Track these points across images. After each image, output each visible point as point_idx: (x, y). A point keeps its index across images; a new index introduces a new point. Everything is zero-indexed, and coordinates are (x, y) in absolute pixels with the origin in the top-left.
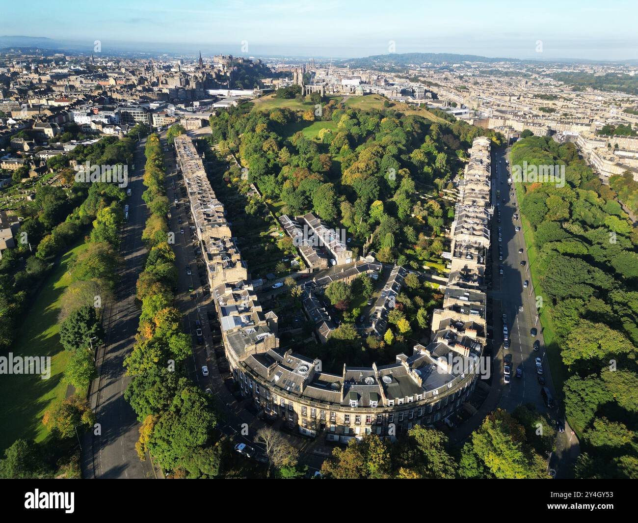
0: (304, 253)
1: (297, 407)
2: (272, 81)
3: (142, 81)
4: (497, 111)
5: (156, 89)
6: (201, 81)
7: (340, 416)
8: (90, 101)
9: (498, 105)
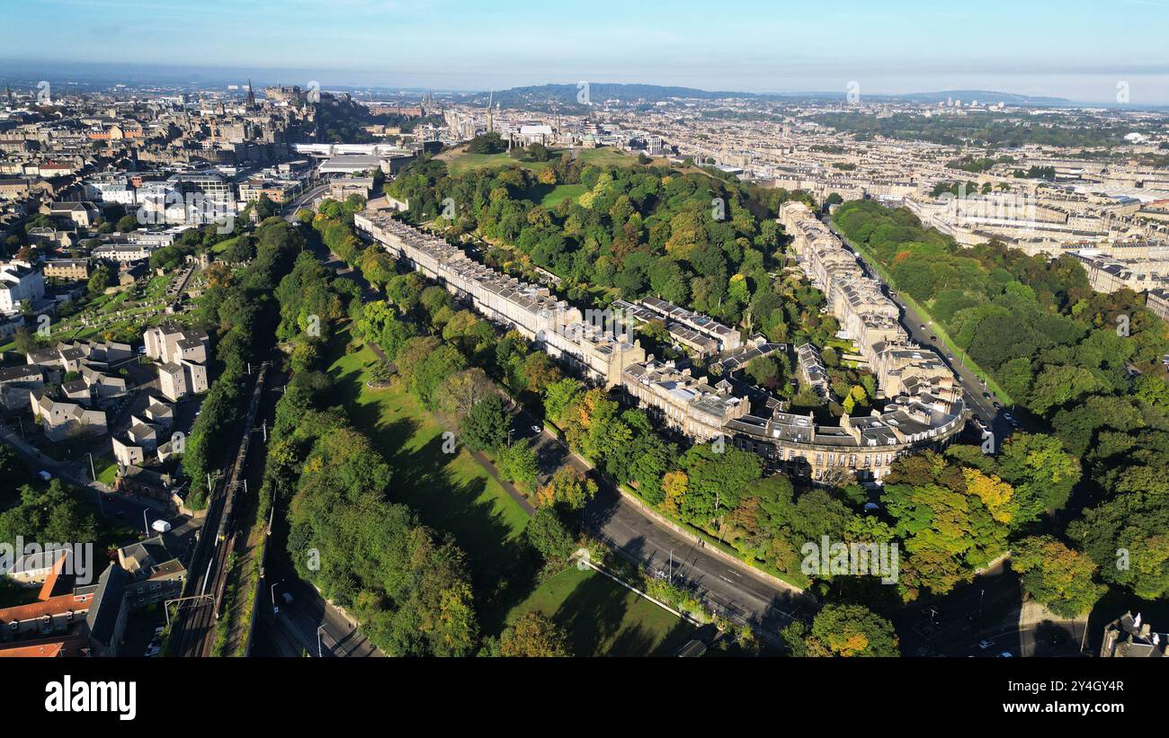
0: (684, 337)
1: (811, 456)
2: (384, 129)
3: (175, 132)
4: (779, 168)
5: (207, 144)
6: (282, 130)
7: (861, 457)
8: (110, 166)
9: (777, 162)
